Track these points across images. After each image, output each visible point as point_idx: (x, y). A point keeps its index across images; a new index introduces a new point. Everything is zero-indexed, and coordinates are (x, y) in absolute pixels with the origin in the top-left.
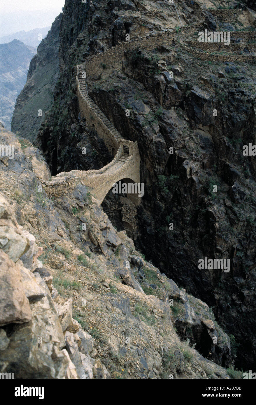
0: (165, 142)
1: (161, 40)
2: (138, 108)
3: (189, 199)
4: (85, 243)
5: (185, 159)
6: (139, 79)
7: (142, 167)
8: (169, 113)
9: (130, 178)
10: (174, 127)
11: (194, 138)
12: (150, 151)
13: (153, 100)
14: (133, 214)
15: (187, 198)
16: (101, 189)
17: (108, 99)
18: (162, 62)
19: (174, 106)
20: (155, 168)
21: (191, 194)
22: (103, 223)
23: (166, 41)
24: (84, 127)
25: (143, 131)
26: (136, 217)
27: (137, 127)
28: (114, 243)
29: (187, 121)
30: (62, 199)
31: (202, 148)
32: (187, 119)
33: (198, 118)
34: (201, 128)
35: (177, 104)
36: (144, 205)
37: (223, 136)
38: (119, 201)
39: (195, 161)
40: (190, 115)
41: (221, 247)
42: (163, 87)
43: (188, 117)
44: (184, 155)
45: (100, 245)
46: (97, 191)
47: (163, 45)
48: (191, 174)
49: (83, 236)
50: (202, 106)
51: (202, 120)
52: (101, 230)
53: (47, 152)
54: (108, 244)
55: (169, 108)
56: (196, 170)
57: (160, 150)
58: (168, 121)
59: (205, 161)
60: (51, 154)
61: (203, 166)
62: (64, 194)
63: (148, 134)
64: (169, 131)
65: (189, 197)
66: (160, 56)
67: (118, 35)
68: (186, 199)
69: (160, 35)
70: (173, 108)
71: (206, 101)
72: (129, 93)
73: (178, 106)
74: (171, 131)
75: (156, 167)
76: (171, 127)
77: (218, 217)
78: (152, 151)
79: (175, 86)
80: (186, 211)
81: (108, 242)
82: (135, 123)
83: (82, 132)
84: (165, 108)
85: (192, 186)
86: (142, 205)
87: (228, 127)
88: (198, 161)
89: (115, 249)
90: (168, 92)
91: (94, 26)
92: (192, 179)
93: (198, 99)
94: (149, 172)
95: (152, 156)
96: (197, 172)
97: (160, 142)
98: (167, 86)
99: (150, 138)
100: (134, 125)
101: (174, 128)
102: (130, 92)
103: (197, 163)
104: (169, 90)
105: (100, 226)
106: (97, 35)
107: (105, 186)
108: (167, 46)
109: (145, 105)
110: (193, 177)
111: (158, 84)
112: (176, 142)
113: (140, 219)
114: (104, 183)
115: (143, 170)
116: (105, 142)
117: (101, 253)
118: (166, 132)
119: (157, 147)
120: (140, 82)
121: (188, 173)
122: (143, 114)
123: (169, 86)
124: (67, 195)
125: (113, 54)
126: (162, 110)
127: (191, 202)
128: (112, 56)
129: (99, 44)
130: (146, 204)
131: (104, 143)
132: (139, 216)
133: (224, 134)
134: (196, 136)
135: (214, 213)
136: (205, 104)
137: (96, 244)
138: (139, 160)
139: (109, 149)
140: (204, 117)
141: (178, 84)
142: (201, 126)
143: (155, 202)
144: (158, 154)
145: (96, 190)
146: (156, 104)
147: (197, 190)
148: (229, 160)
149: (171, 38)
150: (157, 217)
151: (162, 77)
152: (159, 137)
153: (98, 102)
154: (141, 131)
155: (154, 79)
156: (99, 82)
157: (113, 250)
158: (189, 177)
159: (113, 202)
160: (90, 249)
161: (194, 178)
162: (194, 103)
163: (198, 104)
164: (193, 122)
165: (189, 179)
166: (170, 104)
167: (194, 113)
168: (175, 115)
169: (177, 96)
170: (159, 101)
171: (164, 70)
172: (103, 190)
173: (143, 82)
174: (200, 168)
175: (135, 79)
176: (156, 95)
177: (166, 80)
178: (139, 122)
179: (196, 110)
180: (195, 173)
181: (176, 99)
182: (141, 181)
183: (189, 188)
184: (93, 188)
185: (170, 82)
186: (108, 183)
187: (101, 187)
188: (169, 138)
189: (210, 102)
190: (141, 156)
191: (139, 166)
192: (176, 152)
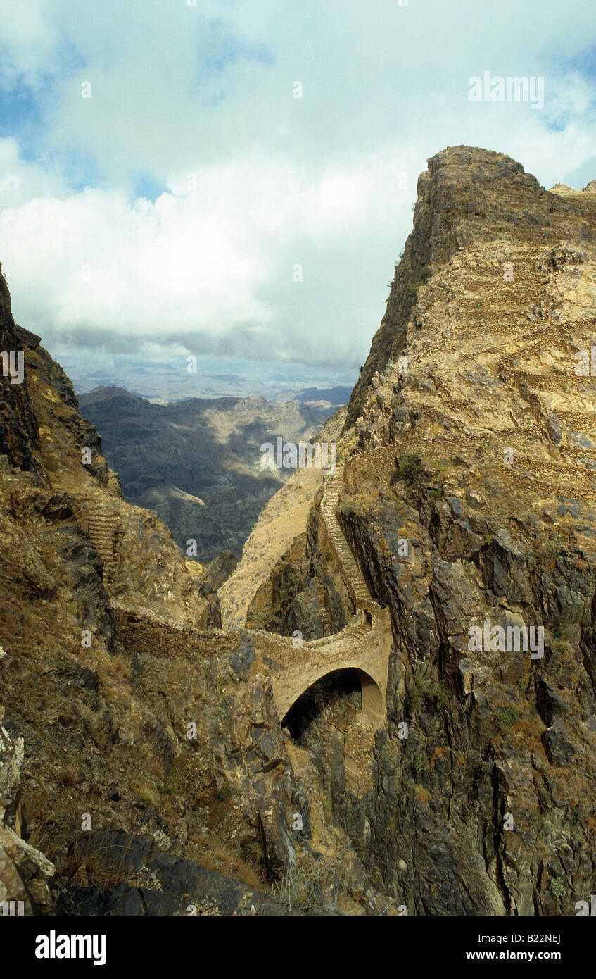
0: (434, 618)
1: (458, 446)
3: (467, 736)
5: (465, 656)
6: (413, 503)
7: (393, 657)
8: (450, 568)
9: (365, 669)
10: (453, 593)
12: (407, 630)
13: (428, 541)
14: (366, 745)
15: (462, 733)
16: (299, 674)
18: (451, 481)
19: (462, 557)
20: (414, 663)
21: (469, 727)
22: (259, 717)
23: (466, 450)
25: (399, 591)
26: (371, 752)
27: (391, 582)
28: (267, 754)
29: (481, 588)
32: (481, 584)
33: (498, 587)
34: (506, 605)
35: (468, 556)
39: (484, 663)
40: (487, 579)
41: (514, 853)
42: (444, 524)
43: (484, 581)
44: (464, 648)
45: (242, 747)
46: (291, 674)
47: (460, 456)
48: (472, 687)
50: (506, 567)
51: (508, 591)
52: (254, 725)
54: (257, 752)
55: (452, 559)
56: (484, 680)
57: (423, 630)
58: (446, 582)
59: (504, 668)
61: (501, 677)
62: (215, 654)
63: (406, 597)
64: (443, 599)
65: (467, 731)
66: (452, 471)
68: (460, 735)
69: (456, 439)
70: (459, 560)
71: (515, 557)
72: (390, 524)
73: (469, 560)
74: (447, 600)
75: (416, 660)
76: (449, 593)
77: (515, 784)
78: (410, 630)
79: (464, 523)
81: (259, 749)
84: (443, 559)
85: (471, 709)
86: (385, 729)
88: (489, 665)
90: (452, 533)
92: (472, 694)
93: (502, 552)
95: (409, 639)
96: (484, 684)
97: (425, 615)
98: (451, 522)
99: (409, 606)
100: (388, 578)
101: (453, 596)
102: (393, 522)
103: (486, 668)
104: (456, 530)
105: (251, 718)
107: (310, 670)
108: (467, 456)
109: (413, 547)
110: (474, 692)
111: (437, 517)
112: (453, 621)
113: (376, 757)
115: (395, 662)
116: (343, 599)
117: (241, 764)
118: (438, 599)
119: (419, 624)
120: (415, 508)
121: (467, 683)
122: (404, 563)
123: (455, 522)
125: (381, 457)
126: (440, 561)
127: (468, 741)
129: (373, 439)
131: (339, 601)
132: (377, 750)
133: (544, 625)
134: (493, 617)
135: (505, 774)
136: (513, 563)
137: (237, 744)
138: (390, 641)
139: (346, 612)
140: (510, 587)
141: (472, 521)
142: (504, 602)
144: (420, 637)
145: (289, 673)
146: (432, 550)
147: (480, 720)
148: (551, 674)
149: (474, 445)
150: (407, 760)
151: (445, 507)
152: (424, 605)
154: (396, 591)
155: (434, 508)
157: (262, 766)
158: (467, 692)
160: (226, 750)
161: (477, 694)
162: (495, 559)
163: (501, 562)
164: (490, 592)
165: (468, 695)
166: (454, 552)
167: (493, 575)
168: (461, 573)
169: (466, 543)
170: (437, 546)
171: (450, 495)
172: (304, 677)
173: (419, 510)
174: (492, 679)
175: (407, 503)
176: (433, 535)
177: (452, 512)
178: (394, 575)
179: (498, 570)
180: (479, 685)
181: (465, 546)
182: (388, 683)
183: (466, 712)
184: (284, 667)
185: (456, 516)
186: (316, 666)
187: (300, 669)
188: (442, 611)
189: (522, 561)
190: (394, 635)
191: (388, 653)
192: (450, 638)
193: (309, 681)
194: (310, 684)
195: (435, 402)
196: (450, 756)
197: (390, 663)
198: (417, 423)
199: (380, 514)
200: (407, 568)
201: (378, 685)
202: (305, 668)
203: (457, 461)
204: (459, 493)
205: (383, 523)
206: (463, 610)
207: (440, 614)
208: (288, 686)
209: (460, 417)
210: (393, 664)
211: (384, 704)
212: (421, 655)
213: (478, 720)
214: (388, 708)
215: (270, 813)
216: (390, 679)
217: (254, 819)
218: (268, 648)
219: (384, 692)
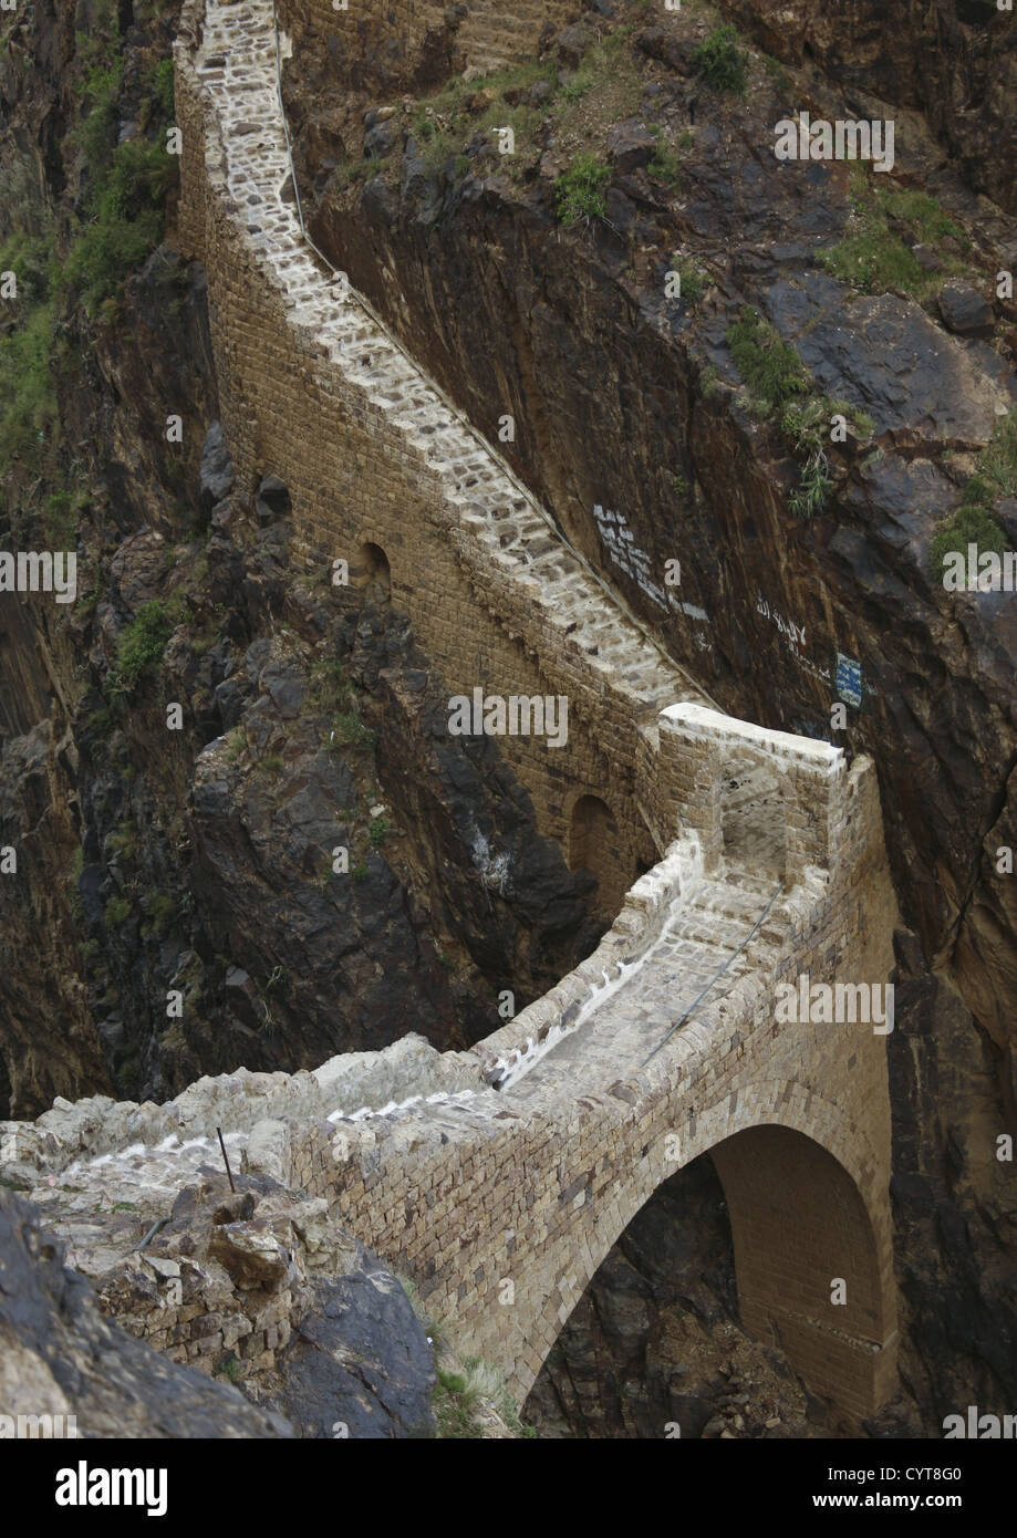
2: (878, 379)
9: (794, 1122)
16: (512, 1272)
17: (543, 293)
24: (273, 573)
25: (940, 626)
27: (876, 585)
38: (653, 1364)
72: (774, 227)
83: (243, 632)
100: (840, 562)
102: (785, 209)
107: (555, 1234)
109: (950, 344)
114: (546, 1205)
122: (934, 450)
145: (462, 1290)
153: (424, 317)
154: (920, 632)
156: (433, 107)
159: (586, 1373)
178: (889, 534)
182: (897, 1147)
184: (432, 1271)
186: (580, 1198)
187: (512, 1246)
194: (564, 1312)
201: (857, 1177)
202: (531, 1228)
205: (726, 228)
210: (914, 1044)
211: (887, 1273)
214: (909, 1285)
216: (903, 1121)
218: (340, 1188)
219: (880, 1211)
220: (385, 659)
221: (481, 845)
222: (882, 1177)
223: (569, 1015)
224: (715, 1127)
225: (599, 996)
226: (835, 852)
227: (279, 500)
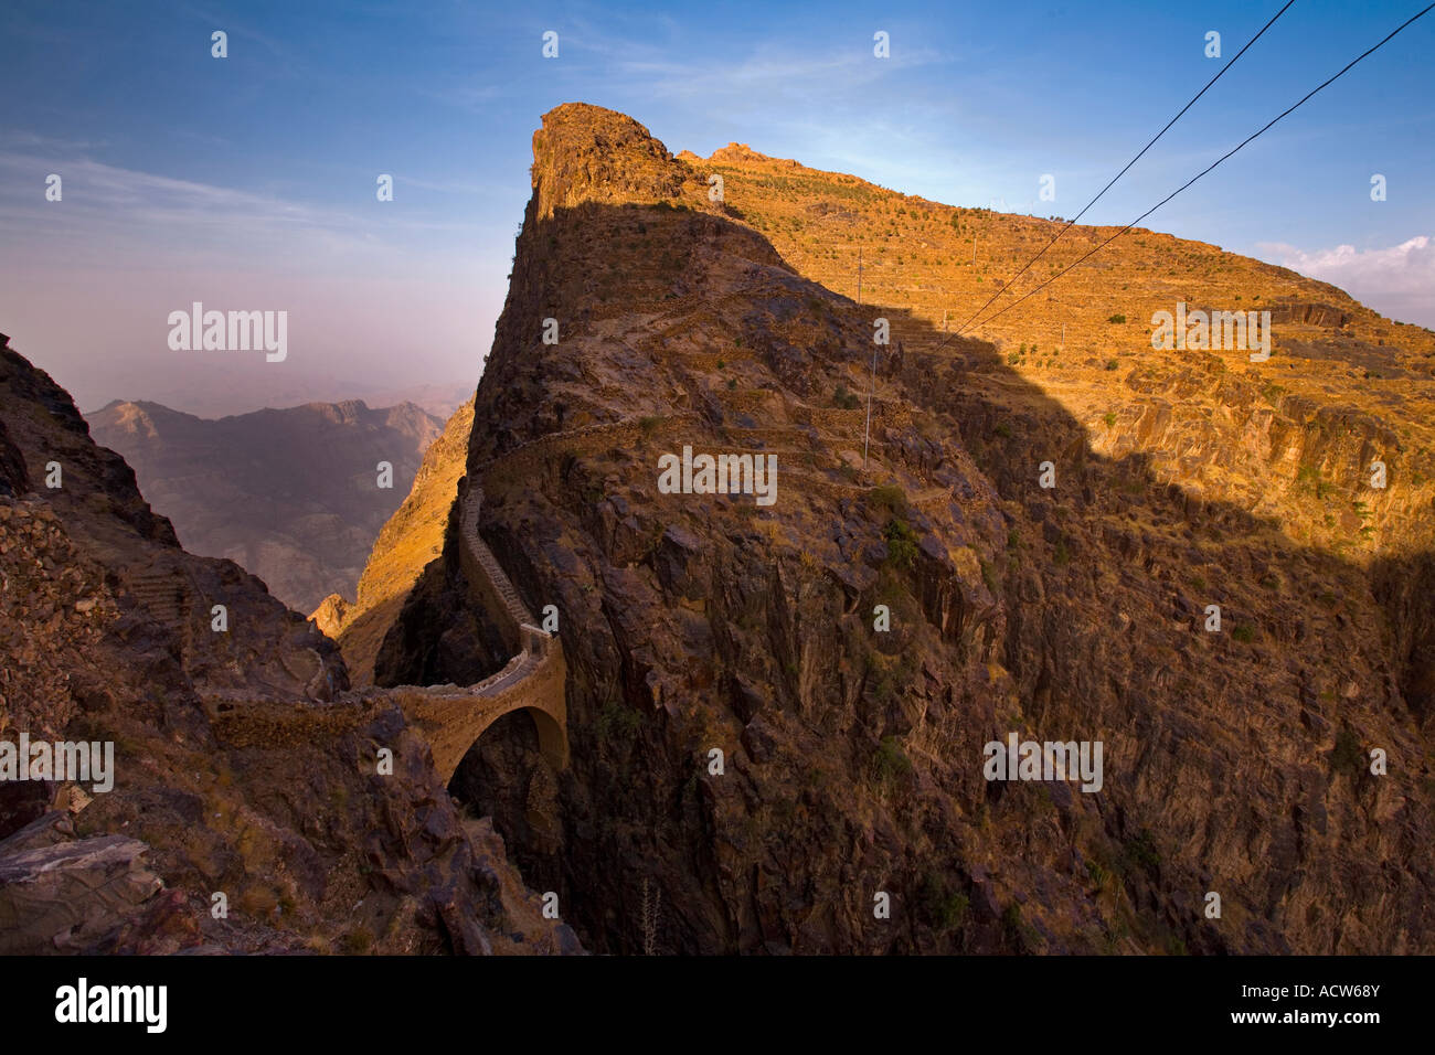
0: (611, 633)
1: (615, 438)
2: (561, 563)
3: (663, 755)
4: (374, 832)
5: (650, 668)
6: (572, 507)
7: (569, 685)
8: (622, 574)
9: (539, 706)
10: (629, 601)
11: (671, 623)
12: (582, 651)
13: (594, 548)
14: (552, 790)
15: (659, 753)
16: (462, 728)
17: (510, 545)
18: (615, 477)
19: (633, 560)
20: (595, 687)
21: (665, 744)
22: (420, 791)
23: (624, 441)
24: (464, 598)
25: (569, 611)
26: (558, 798)
28: (438, 835)
29: (658, 591)
30: (344, 738)
31: (687, 644)
32: (658, 586)
33: (677, 586)
34: (688, 605)
35: (640, 558)
36: (575, 769)
37: (728, 623)
39: (672, 671)
40: (664, 580)
41: (728, 865)
42: (609, 525)
43: (661, 583)
44: (648, 659)
45: (403, 835)
46: (451, 731)
47: (619, 448)
48: (662, 700)
49: (373, 815)
50: (683, 564)
51: (688, 588)
52: (415, 804)
53: (415, 654)
54: (424, 835)
55: (624, 565)
56: (674, 690)
57: (600, 648)
58: (620, 591)
59: (695, 673)
60: (425, 659)
61: (692, 684)
62: (351, 729)
63: (577, 616)
64: (620, 610)
65: (662, 748)
66: (612, 466)
67: (543, 425)
68: (655, 755)
69: (611, 430)
70: (631, 565)
71: (690, 552)
73: (642, 563)
74: (624, 610)
75: (597, 684)
76: (625, 603)
77: (720, 793)
78: (587, 652)
79: (631, 522)
80: (656, 781)
81: (426, 831)
82: (554, 592)
84: (614, 565)
85: (664, 724)
86: (570, 769)
87: (733, 602)
88: (678, 673)
89: (437, 848)
90: (620, 535)
91: (508, 405)
92: (664, 708)
93: (676, 548)
94: (585, 695)
95: (586, 661)
96: (675, 695)
97: (600, 631)
98: (617, 523)
99: (581, 624)
101: (629, 605)
102: (550, 531)
103: (674, 676)
104: (623, 531)
105: (412, 797)
106: (511, 419)
107: (474, 721)
108: (628, 447)
109: (578, 557)
110: (666, 705)
111: (601, 519)
112: (632, 632)
113: (563, 802)
114: (471, 715)
115: (572, 690)
116: (501, 630)
117: (405, 856)
118: (614, 611)
119: (595, 642)
120: (573, 512)
121: (657, 697)
122: (570, 576)
123: (621, 522)
124: (356, 731)
126: (610, 569)
127: (666, 760)
128: (526, 462)
129: (515, 438)
130: (579, 767)
131: (498, 632)
132: (563, 795)
133: (729, 619)
134: (675, 620)
135: (710, 785)
136: (690, 559)
137: (396, 833)
138: (563, 667)
140: (690, 584)
141: (640, 519)
142: (685, 601)
143: (595, 763)
144: (598, 657)
145: (449, 730)
146: (600, 557)
147: (675, 734)
148: (741, 670)
149: (633, 435)
150: (600, 797)
151: (609, 507)
152: (599, 621)
153: (495, 549)
155: (595, 509)
156: (500, 510)
157: (433, 851)
158: (658, 707)
160: (382, 845)
161: (669, 707)
162: (670, 557)
163: (677, 559)
164: (669, 593)
165: (659, 710)
166: (625, 556)
167: (670, 576)
168: (635, 578)
169: (637, 543)
170: (604, 552)
171: (613, 493)
172: (468, 730)
173: (579, 514)
174: (683, 687)
175: (564, 508)
176: (600, 540)
177: (617, 512)
179: (674, 570)
180: (670, 697)
181: (636, 548)
182: (567, 715)
183: (660, 730)
184: (441, 724)
185: (623, 516)
186: (481, 715)
187: (462, 722)
188: (619, 624)
189: (699, 555)
190: (567, 661)
191: (563, 681)
192: (632, 652)
193: (474, 735)
194: (476, 738)
195: (584, 393)
196: (648, 781)
197: (567, 695)
198: (565, 416)
199: (534, 525)
200: (574, 582)
201: (557, 720)
202: (467, 719)
203: (617, 455)
204: (623, 490)
205: (539, 534)
206: (642, 618)
207: (617, 627)
208: (449, 746)
209: (614, 407)
210: (570, 694)
211: (566, 741)
212: (601, 678)
213: (674, 735)
214: (571, 744)
215: (453, 904)
216: (569, 711)
217: (432, 919)
218: (418, 705)
219: (564, 728)
220: (481, 615)
221: (496, 654)
222: (564, 721)
223: (491, 683)
224: (516, 705)
225: (499, 680)
226: (549, 653)
227: (466, 583)
